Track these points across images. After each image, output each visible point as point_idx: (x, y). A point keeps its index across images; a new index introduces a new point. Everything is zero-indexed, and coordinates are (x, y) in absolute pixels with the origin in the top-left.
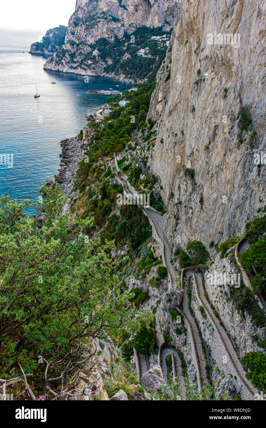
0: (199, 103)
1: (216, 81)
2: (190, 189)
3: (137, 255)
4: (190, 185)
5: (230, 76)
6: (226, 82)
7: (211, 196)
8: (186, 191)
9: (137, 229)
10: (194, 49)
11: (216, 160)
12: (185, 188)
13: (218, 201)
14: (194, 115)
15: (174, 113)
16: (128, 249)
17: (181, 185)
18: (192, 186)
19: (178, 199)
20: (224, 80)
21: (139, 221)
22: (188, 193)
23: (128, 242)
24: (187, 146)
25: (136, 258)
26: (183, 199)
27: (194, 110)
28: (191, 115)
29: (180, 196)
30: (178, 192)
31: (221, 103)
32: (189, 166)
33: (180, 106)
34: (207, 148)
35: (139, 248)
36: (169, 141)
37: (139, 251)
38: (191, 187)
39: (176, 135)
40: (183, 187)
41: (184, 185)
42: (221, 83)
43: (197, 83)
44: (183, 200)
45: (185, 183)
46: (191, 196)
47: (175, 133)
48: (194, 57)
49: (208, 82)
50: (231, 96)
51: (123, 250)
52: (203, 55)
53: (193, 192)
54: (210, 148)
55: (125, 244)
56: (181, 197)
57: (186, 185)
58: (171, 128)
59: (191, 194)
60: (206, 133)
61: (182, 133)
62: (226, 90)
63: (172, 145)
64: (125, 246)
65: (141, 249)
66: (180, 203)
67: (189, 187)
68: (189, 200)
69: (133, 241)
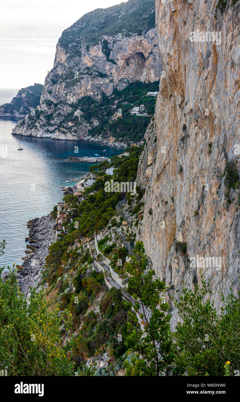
0: (185, 161)
1: (200, 136)
2: (182, 269)
3: (120, 366)
4: (182, 262)
5: (213, 129)
6: (211, 136)
7: (206, 273)
8: (178, 271)
9: (120, 329)
10: (178, 103)
11: (206, 228)
12: (177, 267)
13: (213, 279)
14: (182, 176)
15: (163, 177)
16: (108, 359)
17: (172, 265)
18: (185, 264)
19: (170, 283)
20: (208, 134)
21: (123, 318)
22: (181, 274)
23: (108, 348)
24: (178, 215)
25: (120, 370)
26: (175, 282)
27: (181, 170)
28: (179, 176)
29: (171, 278)
30: (169, 274)
31: (207, 160)
32: (180, 239)
33: (169, 168)
34: (197, 213)
35: (124, 356)
36: (158, 212)
37: (123, 361)
38: (183, 265)
39: (167, 202)
40: (174, 266)
41: (176, 264)
42: (206, 138)
43: (183, 140)
44: (175, 284)
45: (176, 261)
46: (183, 277)
47: (165, 200)
48: (179, 112)
49: (193, 137)
50: (215, 150)
51: (102, 360)
52: (187, 109)
53: (185, 272)
54: (200, 213)
55: (104, 352)
56: (173, 280)
57: (177, 263)
58: (161, 195)
59: (184, 273)
60: (195, 196)
61: (173, 199)
62: (210, 145)
63: (162, 215)
64: (105, 354)
65: (126, 357)
66: (172, 287)
67: (181, 266)
68: (181, 282)
69: (115, 347)
